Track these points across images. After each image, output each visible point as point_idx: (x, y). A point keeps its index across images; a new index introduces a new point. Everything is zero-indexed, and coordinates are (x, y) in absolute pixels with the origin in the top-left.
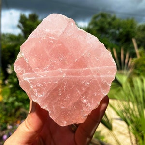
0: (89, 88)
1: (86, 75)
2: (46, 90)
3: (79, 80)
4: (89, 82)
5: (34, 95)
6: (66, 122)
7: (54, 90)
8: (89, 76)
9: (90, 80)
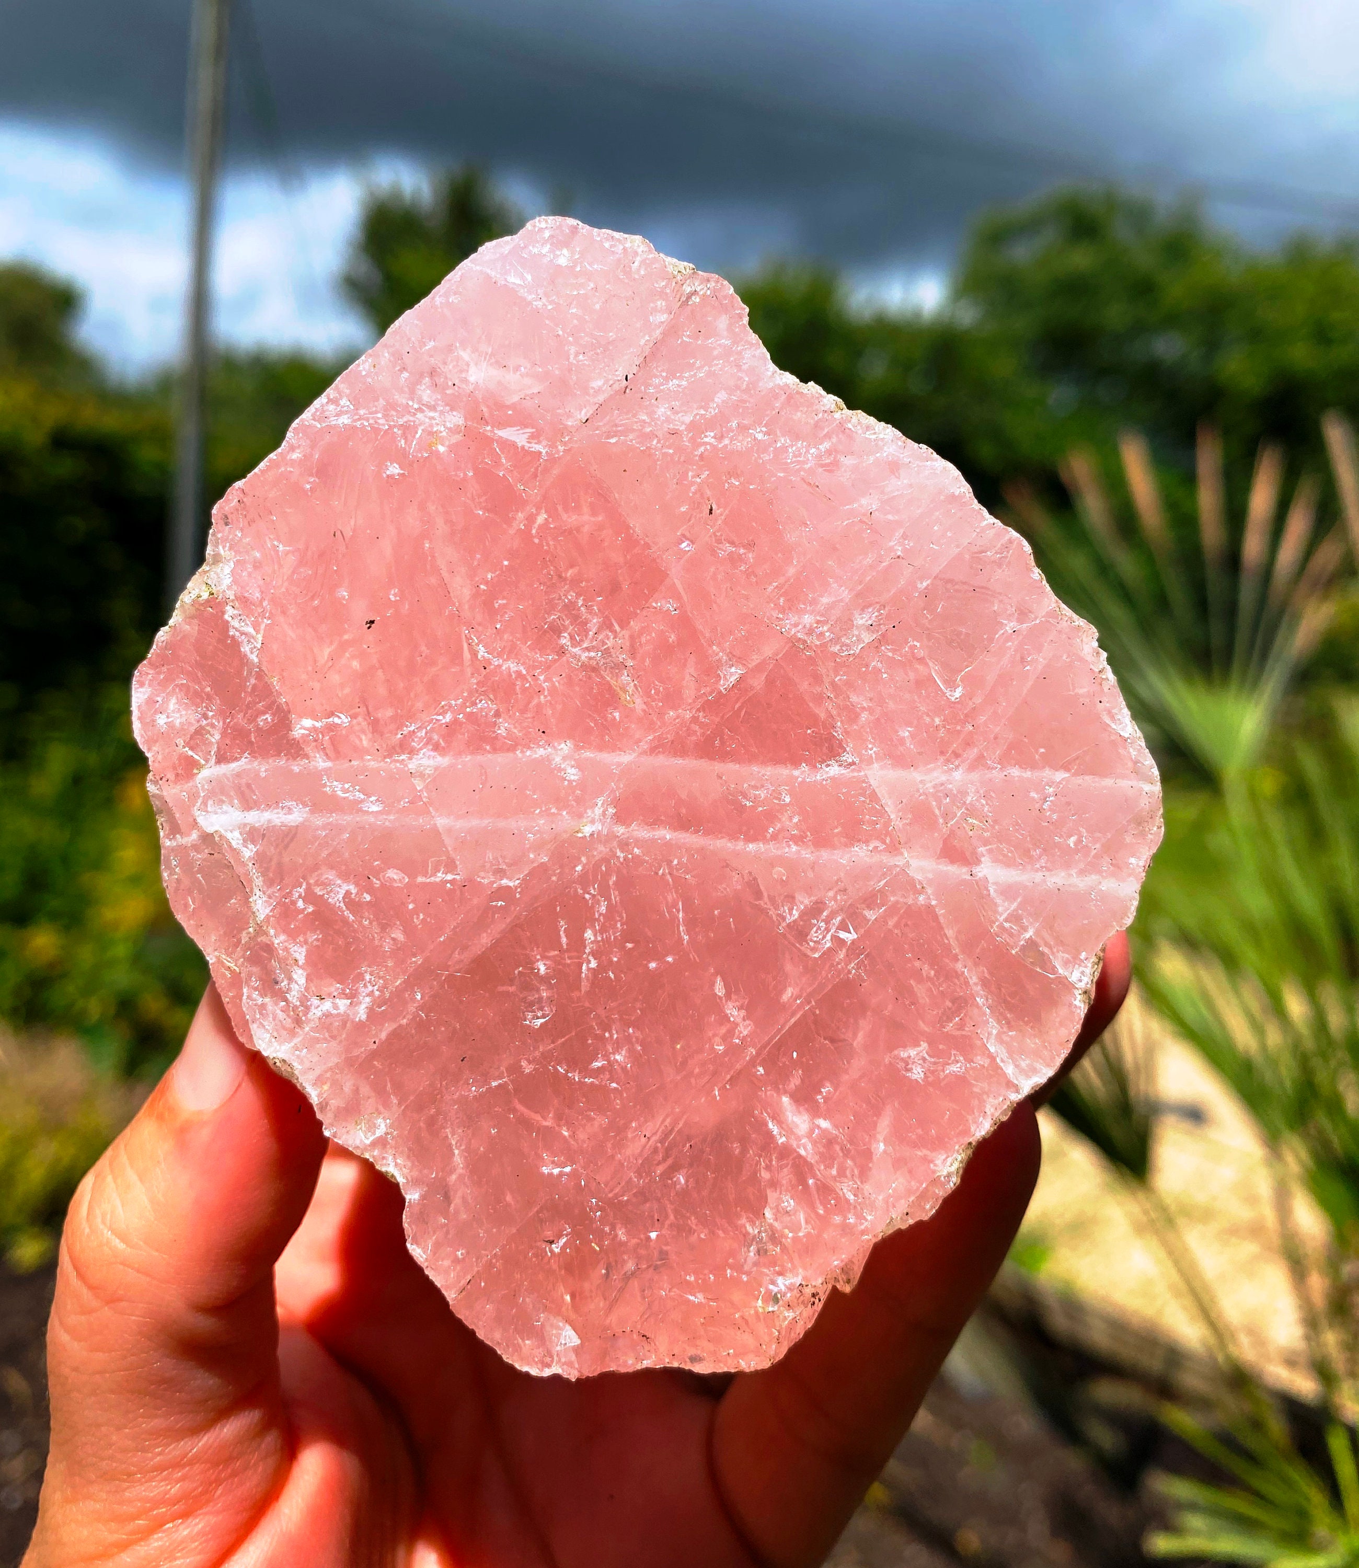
0: (847, 986)
1: (822, 841)
2: (401, 953)
3: (753, 887)
4: (852, 917)
5: (271, 986)
6: (569, 1337)
7: (479, 963)
8: (861, 853)
9: (870, 900)
